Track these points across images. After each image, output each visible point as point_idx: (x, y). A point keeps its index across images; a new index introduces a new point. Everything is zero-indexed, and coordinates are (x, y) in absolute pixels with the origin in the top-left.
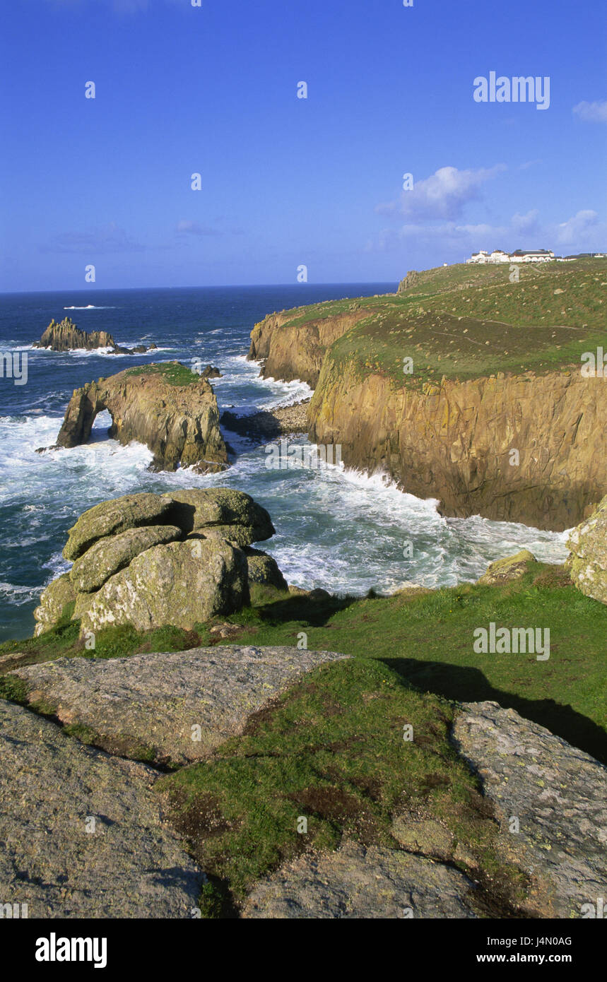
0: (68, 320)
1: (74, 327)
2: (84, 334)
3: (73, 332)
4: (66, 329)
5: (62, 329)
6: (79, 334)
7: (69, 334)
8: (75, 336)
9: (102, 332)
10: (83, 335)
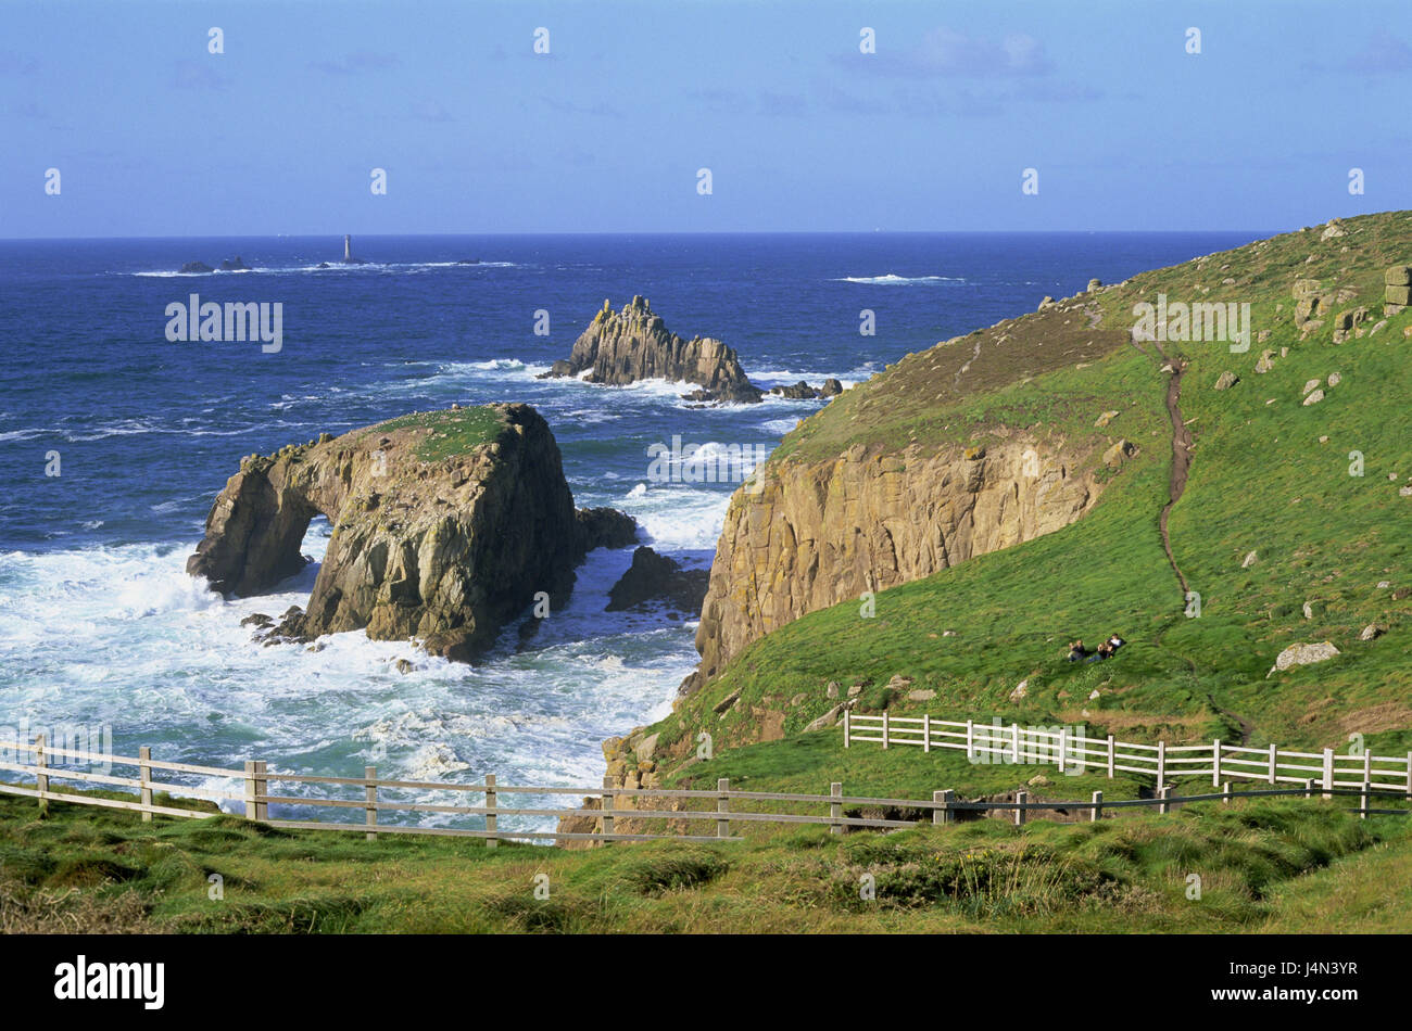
0: (640, 303)
1: (650, 323)
2: (674, 345)
3: (646, 337)
4: (631, 327)
5: (620, 326)
6: (660, 343)
7: (635, 343)
8: (650, 348)
9: (707, 341)
10: (670, 347)
